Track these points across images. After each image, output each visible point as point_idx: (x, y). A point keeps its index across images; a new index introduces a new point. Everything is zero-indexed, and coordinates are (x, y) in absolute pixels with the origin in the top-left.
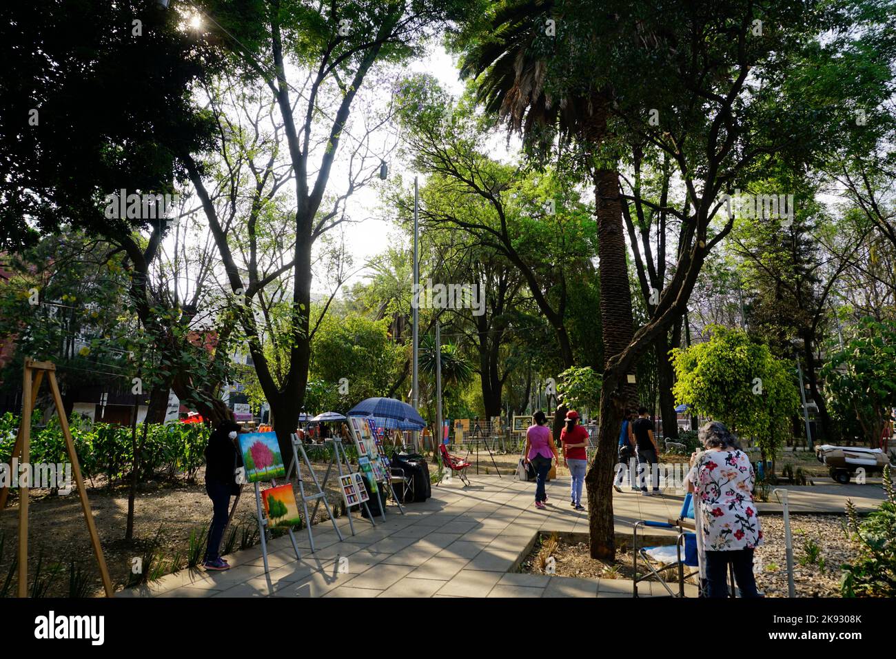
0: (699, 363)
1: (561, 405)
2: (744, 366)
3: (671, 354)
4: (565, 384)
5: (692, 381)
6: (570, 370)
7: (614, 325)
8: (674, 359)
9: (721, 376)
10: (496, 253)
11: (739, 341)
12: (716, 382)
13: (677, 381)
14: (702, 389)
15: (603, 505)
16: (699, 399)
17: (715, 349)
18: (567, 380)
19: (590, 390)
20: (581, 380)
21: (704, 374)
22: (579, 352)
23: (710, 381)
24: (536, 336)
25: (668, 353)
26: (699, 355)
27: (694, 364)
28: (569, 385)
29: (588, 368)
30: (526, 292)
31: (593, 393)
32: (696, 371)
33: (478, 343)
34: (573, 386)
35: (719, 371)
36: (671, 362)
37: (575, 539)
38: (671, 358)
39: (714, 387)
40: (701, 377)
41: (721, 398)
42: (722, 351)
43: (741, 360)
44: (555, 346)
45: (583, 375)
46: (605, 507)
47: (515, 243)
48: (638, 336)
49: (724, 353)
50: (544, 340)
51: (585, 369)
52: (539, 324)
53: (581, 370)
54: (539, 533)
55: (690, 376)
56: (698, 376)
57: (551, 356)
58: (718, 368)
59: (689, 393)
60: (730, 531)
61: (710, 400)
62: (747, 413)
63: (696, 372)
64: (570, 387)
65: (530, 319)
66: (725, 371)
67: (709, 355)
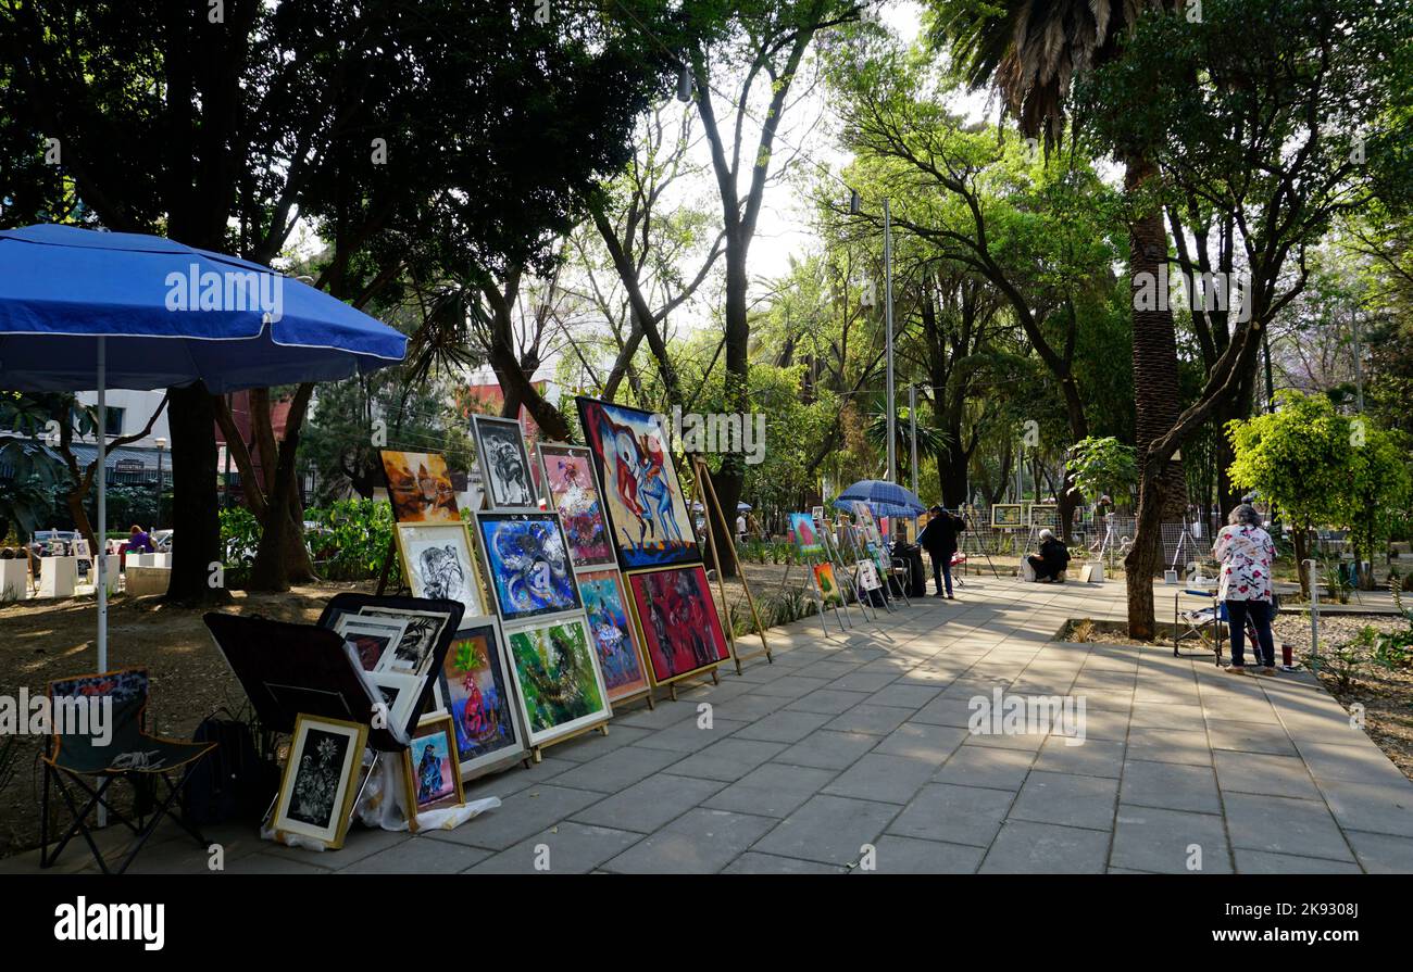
0: (1263, 439)
1: (1072, 489)
2: (1322, 442)
3: (1228, 428)
4: (1079, 461)
5: (1253, 461)
6: (1085, 442)
7: (1151, 383)
8: (1232, 434)
9: (1291, 454)
10: (968, 270)
11: (1318, 411)
12: (1285, 462)
13: (1235, 460)
14: (1265, 470)
15: (1143, 587)
16: (1262, 482)
17: (1286, 422)
18: (1081, 455)
19: (1114, 468)
20: (1101, 454)
21: (1269, 453)
22: (1091, 410)
23: (1276, 461)
24: (1025, 386)
25: (1224, 426)
26: (1263, 428)
27: (1257, 440)
28: (1084, 461)
29: (1112, 439)
30: (1005, 318)
31: (1119, 473)
32: (1259, 448)
33: (932, 397)
34: (1090, 464)
35: (1288, 449)
36: (1228, 437)
37: (1109, 627)
38: (1228, 432)
39: (1281, 468)
40: (1265, 457)
41: (1289, 480)
42: (1294, 425)
43: (1318, 436)
44: (1053, 402)
45: (1102, 448)
46: (1145, 589)
47: (994, 247)
48: (1184, 419)
49: (1298, 427)
50: (1037, 394)
51: (1107, 440)
52: (1027, 369)
53: (1101, 442)
54: (1069, 621)
55: (1250, 455)
56: (1260, 455)
57: (1049, 417)
58: (1288, 445)
59: (1249, 475)
60: (1235, 586)
61: (1276, 483)
62: (1324, 499)
63: (1258, 450)
64: (1086, 465)
65: (1013, 362)
66: (1297, 449)
67: (1276, 429)
